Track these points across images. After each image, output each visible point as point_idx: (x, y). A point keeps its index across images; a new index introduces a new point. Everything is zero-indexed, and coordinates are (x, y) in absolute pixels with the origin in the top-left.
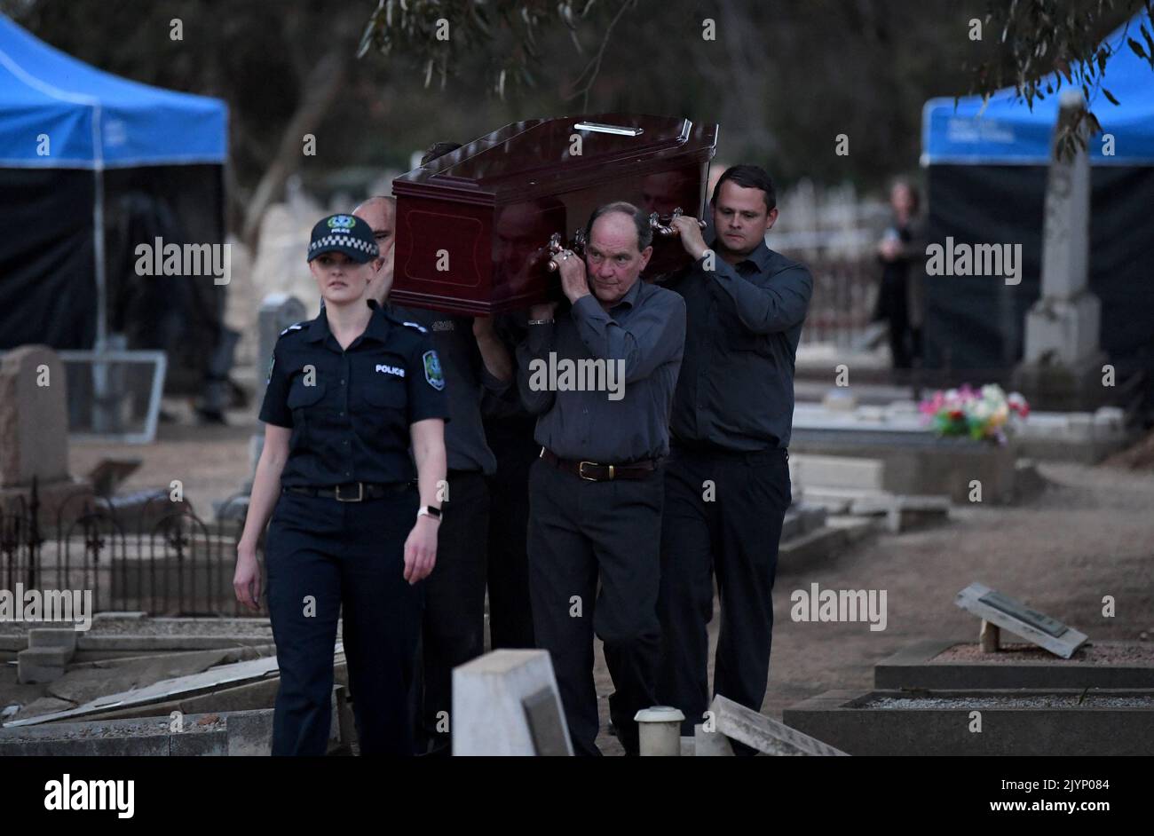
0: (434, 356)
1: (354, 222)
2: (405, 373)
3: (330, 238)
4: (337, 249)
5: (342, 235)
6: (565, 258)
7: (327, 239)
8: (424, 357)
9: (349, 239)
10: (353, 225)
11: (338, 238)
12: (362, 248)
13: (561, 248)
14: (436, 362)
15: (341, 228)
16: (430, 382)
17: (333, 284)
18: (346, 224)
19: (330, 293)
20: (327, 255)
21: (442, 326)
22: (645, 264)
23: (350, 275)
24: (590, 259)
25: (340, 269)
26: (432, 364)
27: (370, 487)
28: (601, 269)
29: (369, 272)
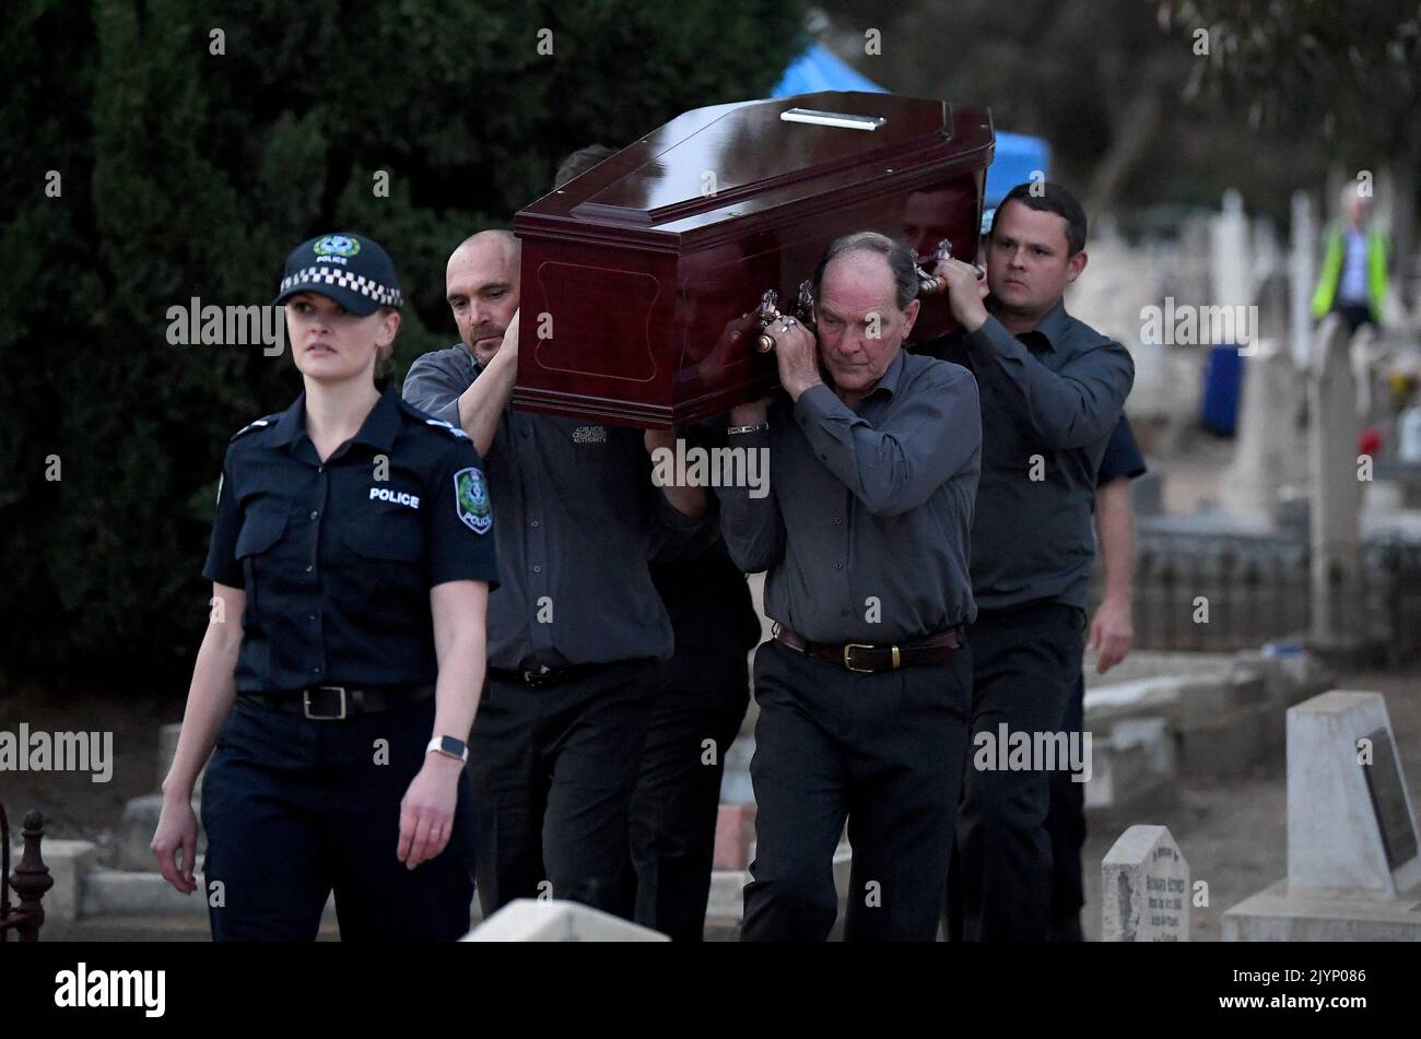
0: (475, 478)
1: (358, 247)
2: (420, 504)
3: (312, 271)
4: (321, 290)
5: (332, 267)
6: (785, 328)
7: (307, 272)
8: (455, 477)
9: (344, 275)
10: (354, 253)
11: (325, 271)
12: (365, 291)
13: (778, 313)
14: (477, 488)
15: (332, 255)
16: (464, 519)
17: (312, 348)
18: (343, 250)
19: (306, 363)
20: (304, 299)
21: (585, 435)
22: (909, 326)
23: (343, 334)
24: (822, 327)
25: (323, 322)
26: (470, 490)
27: (358, 695)
28: (840, 341)
29: (380, 332)
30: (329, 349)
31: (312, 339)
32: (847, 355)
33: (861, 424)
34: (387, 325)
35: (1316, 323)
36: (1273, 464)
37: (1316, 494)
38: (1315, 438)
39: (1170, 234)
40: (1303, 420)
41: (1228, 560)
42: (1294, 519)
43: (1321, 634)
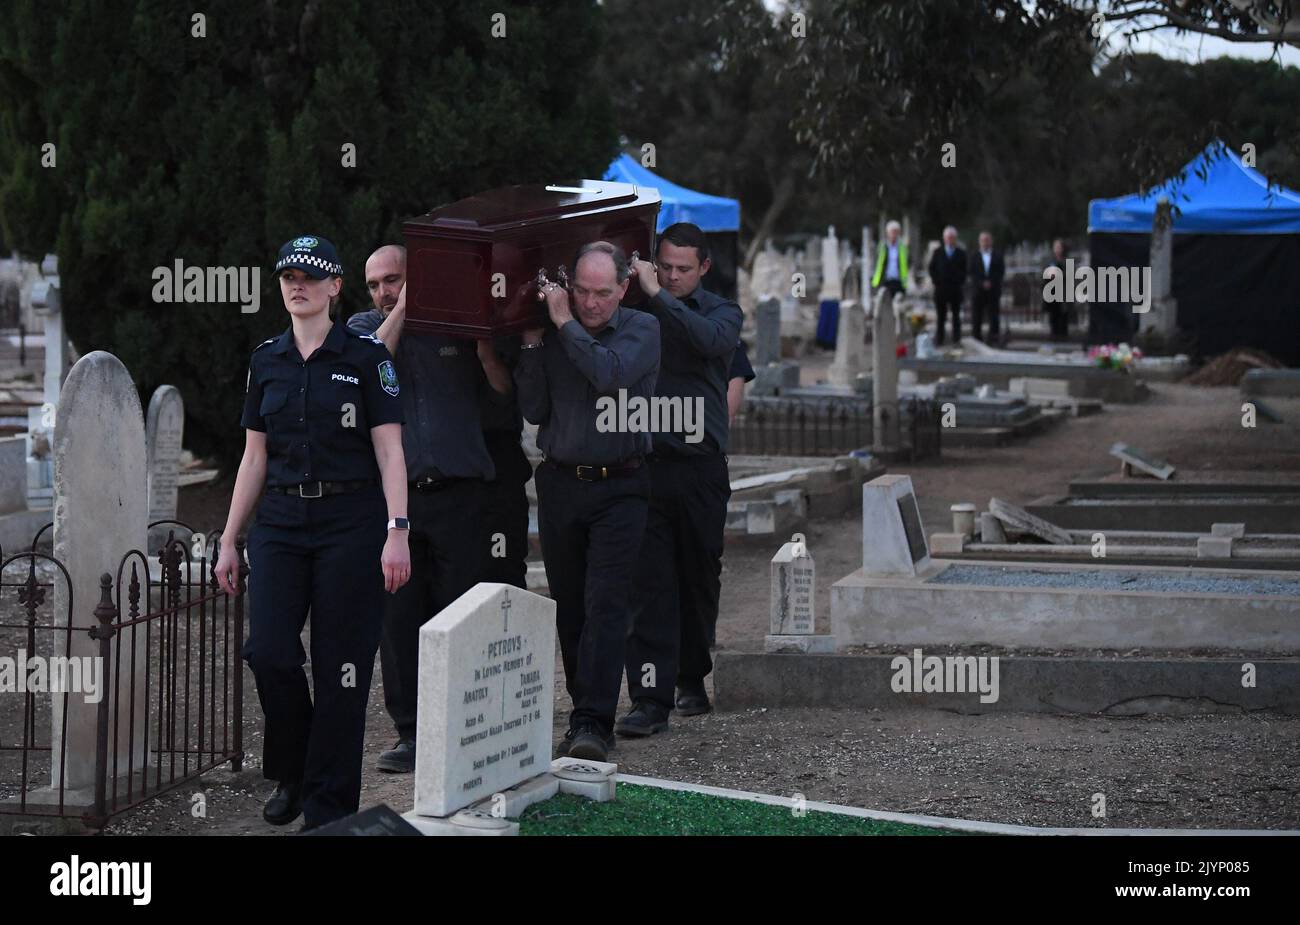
0: (389, 367)
1: (316, 243)
2: (360, 382)
3: (292, 256)
5: (303, 254)
6: (552, 289)
7: (289, 257)
8: (379, 366)
9: (309, 258)
10: (314, 246)
14: (391, 372)
16: (385, 389)
18: (308, 245)
19: (291, 307)
20: (290, 272)
21: (447, 351)
22: (624, 293)
23: (310, 290)
24: (576, 293)
25: (299, 284)
26: (387, 373)
27: (328, 485)
28: (586, 301)
29: (331, 288)
30: (303, 298)
31: (294, 294)
32: (590, 310)
33: (595, 343)
34: (335, 285)
35: (874, 291)
36: (853, 360)
37: (875, 375)
38: (874, 347)
39: (800, 247)
40: (868, 339)
41: (831, 409)
42: (864, 388)
43: (878, 446)
